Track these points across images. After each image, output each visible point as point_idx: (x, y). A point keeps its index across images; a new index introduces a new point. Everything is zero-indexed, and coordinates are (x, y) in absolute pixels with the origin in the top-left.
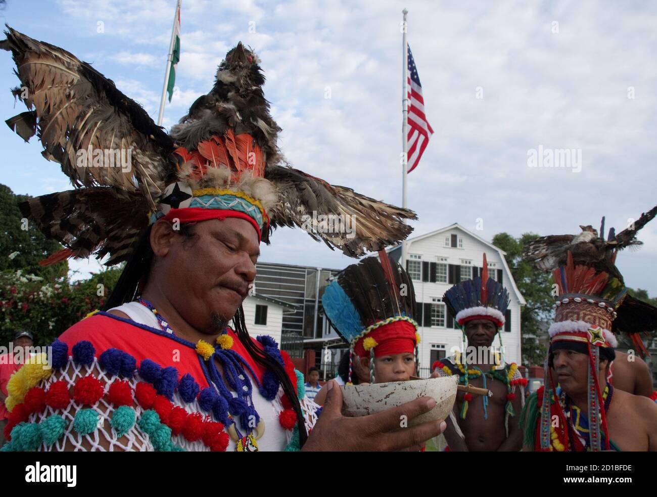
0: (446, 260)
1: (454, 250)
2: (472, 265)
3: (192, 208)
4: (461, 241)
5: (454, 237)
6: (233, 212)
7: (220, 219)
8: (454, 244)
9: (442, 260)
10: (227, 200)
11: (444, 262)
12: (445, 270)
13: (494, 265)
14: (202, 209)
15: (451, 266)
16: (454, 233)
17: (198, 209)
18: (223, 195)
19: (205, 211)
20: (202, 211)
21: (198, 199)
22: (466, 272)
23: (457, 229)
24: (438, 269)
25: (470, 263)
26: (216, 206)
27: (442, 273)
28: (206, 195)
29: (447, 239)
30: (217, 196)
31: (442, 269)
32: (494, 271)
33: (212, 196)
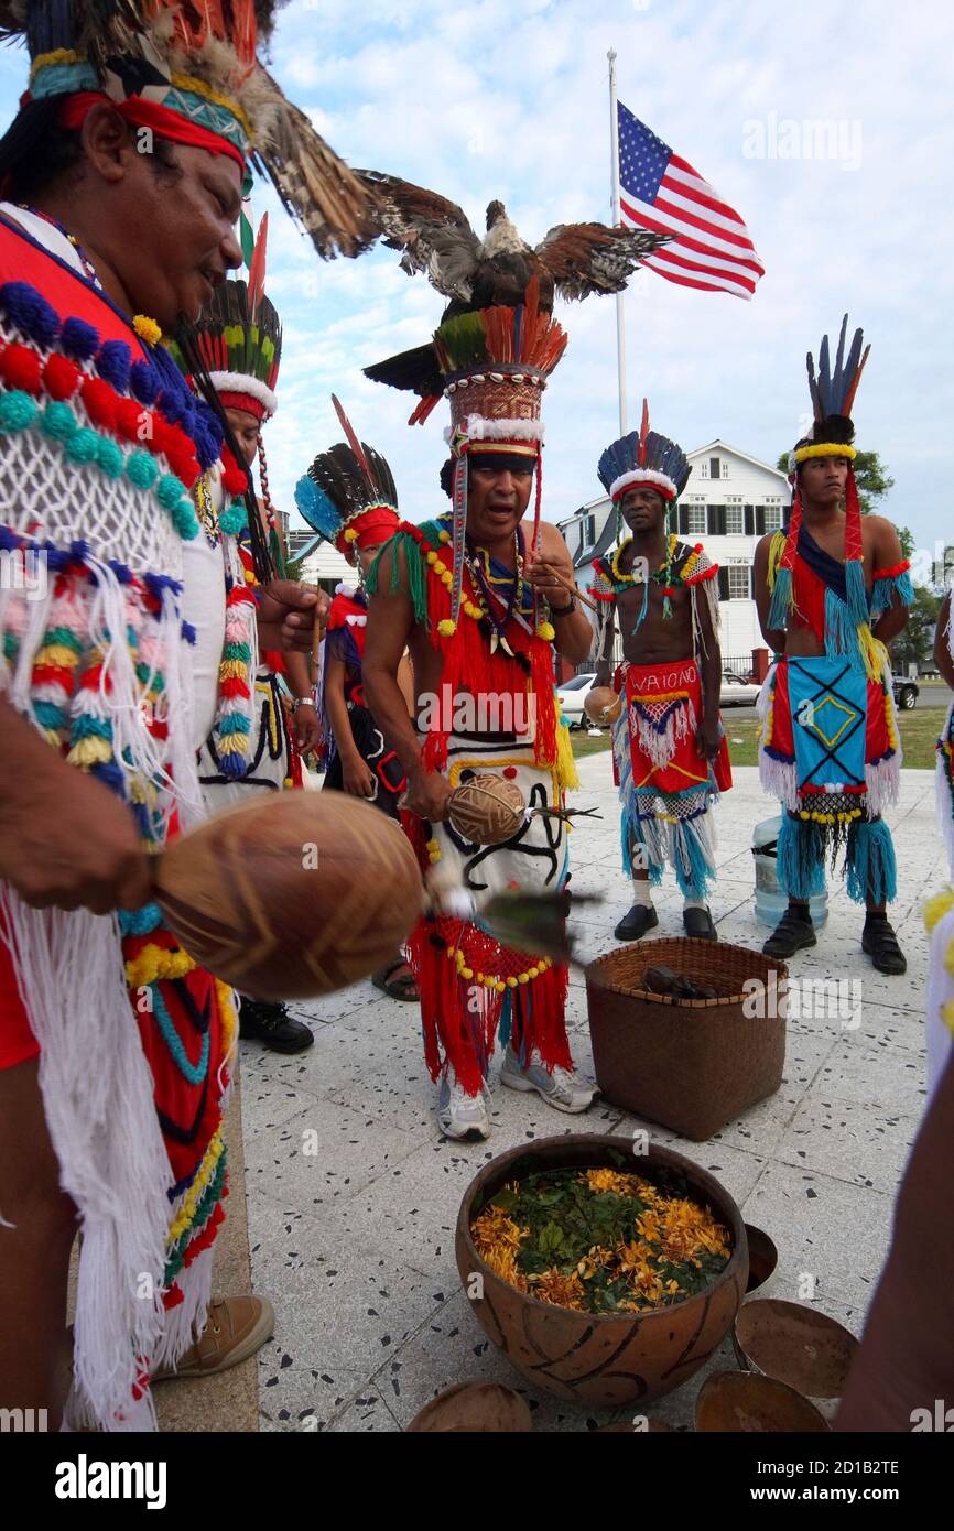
0: (703, 499)
1: (715, 482)
2: (744, 503)
3: (167, 110)
4: (726, 467)
5: (715, 463)
6: (227, 144)
7: (212, 152)
8: (715, 474)
9: (697, 499)
10: (224, 118)
11: (700, 503)
12: (703, 514)
13: (779, 500)
14: (184, 118)
15: (711, 508)
16: (715, 455)
17: (176, 114)
18: (218, 106)
19: (190, 125)
20: (183, 123)
21: (178, 94)
22: (734, 514)
23: (719, 448)
24: (691, 514)
25: (740, 500)
26: (206, 123)
27: (697, 519)
28: (193, 92)
29: (704, 467)
30: (211, 103)
31: (697, 514)
32: (778, 509)
33: (202, 99)
